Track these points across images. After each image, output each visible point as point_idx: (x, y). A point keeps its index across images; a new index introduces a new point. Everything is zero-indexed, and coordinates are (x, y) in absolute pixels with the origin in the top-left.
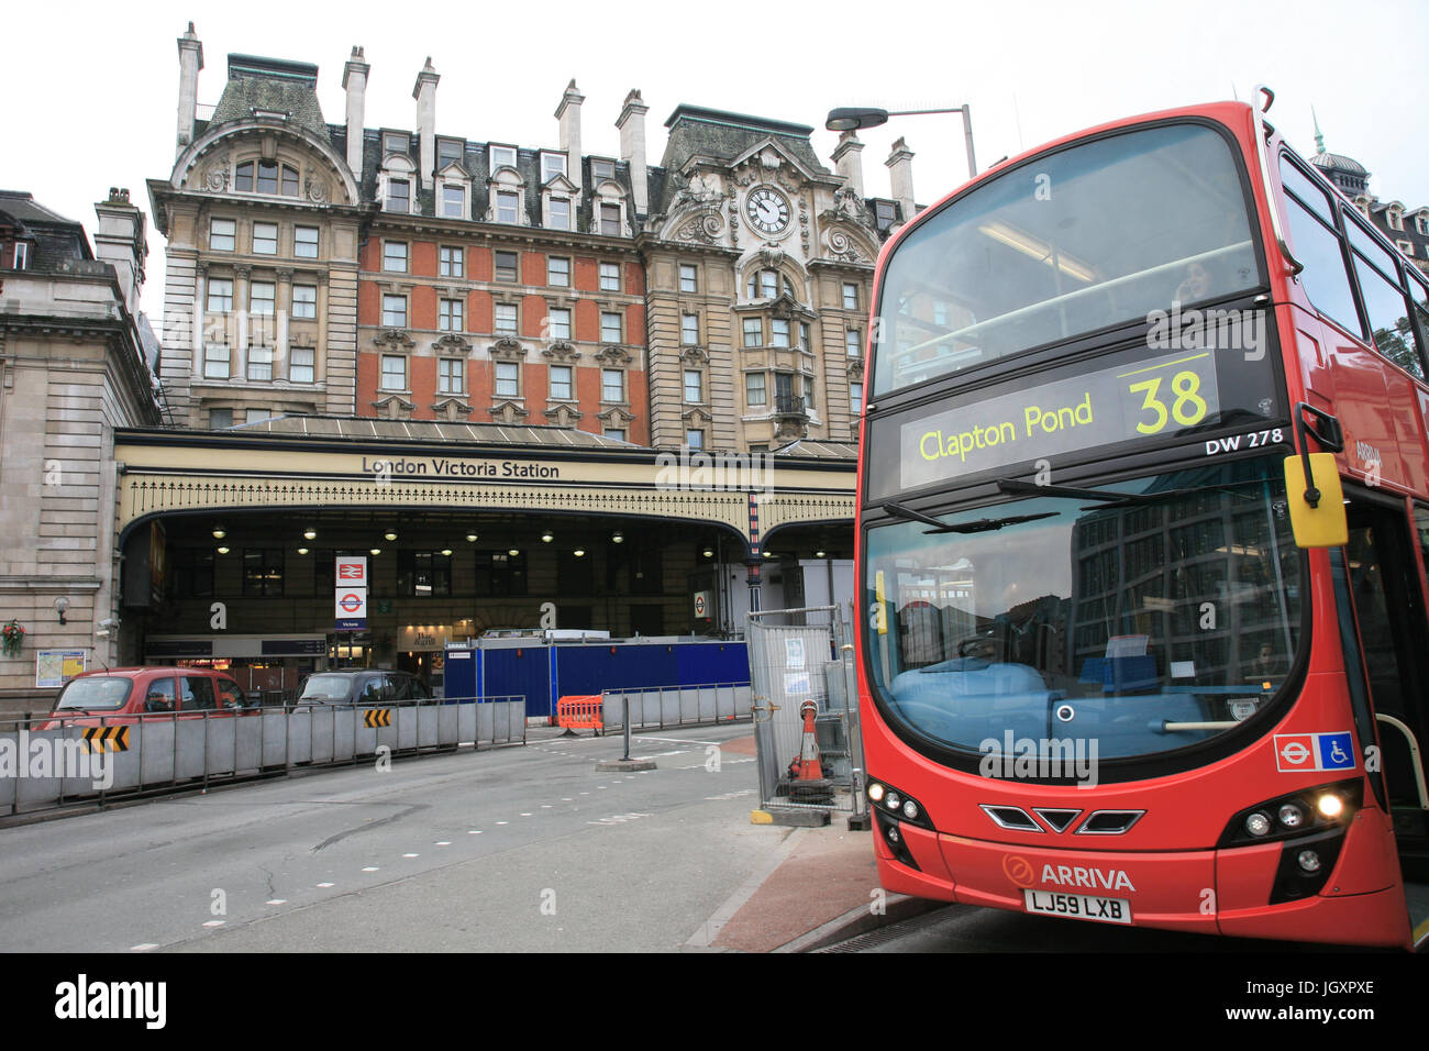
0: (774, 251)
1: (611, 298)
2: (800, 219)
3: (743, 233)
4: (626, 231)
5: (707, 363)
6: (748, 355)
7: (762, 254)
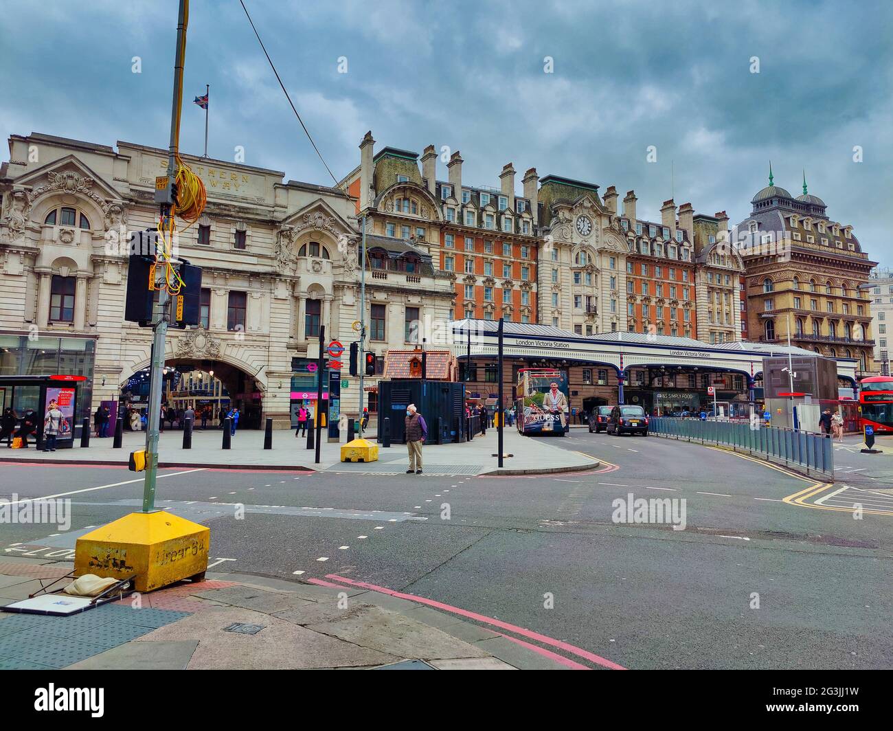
0: (586, 243)
1: (525, 261)
2: (596, 229)
3: (575, 235)
4: (532, 233)
5: (561, 290)
6: (575, 287)
7: (582, 245)
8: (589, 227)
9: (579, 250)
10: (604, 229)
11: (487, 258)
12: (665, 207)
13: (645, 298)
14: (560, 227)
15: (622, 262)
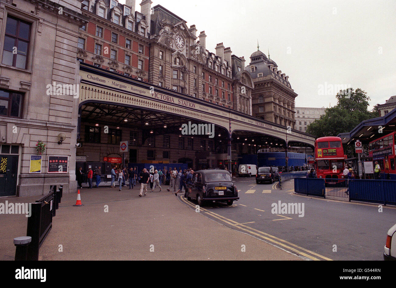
0: (181, 53)
1: (141, 56)
3: (174, 45)
4: (147, 37)
5: (165, 80)
6: (174, 80)
7: (178, 53)
8: (182, 43)
9: (176, 56)
10: (191, 47)
11: (113, 46)
12: (218, 47)
13: (211, 96)
14: (166, 36)
15: (200, 70)
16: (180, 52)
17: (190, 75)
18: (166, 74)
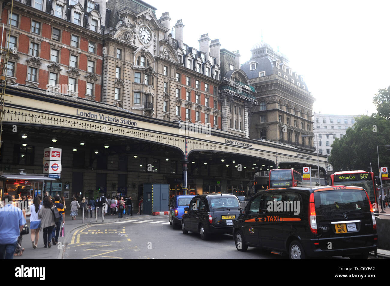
0: (146, 50)
1: (92, 55)
2: (154, 40)
3: (137, 41)
4: (99, 31)
5: (123, 86)
6: (136, 85)
7: (142, 50)
8: (148, 37)
9: (140, 54)
10: (161, 41)
11: (54, 45)
12: (202, 38)
13: (188, 103)
14: (125, 30)
15: (173, 71)
16: (144, 49)
17: (159, 77)
18: (125, 78)
